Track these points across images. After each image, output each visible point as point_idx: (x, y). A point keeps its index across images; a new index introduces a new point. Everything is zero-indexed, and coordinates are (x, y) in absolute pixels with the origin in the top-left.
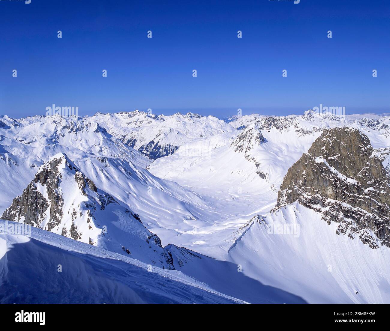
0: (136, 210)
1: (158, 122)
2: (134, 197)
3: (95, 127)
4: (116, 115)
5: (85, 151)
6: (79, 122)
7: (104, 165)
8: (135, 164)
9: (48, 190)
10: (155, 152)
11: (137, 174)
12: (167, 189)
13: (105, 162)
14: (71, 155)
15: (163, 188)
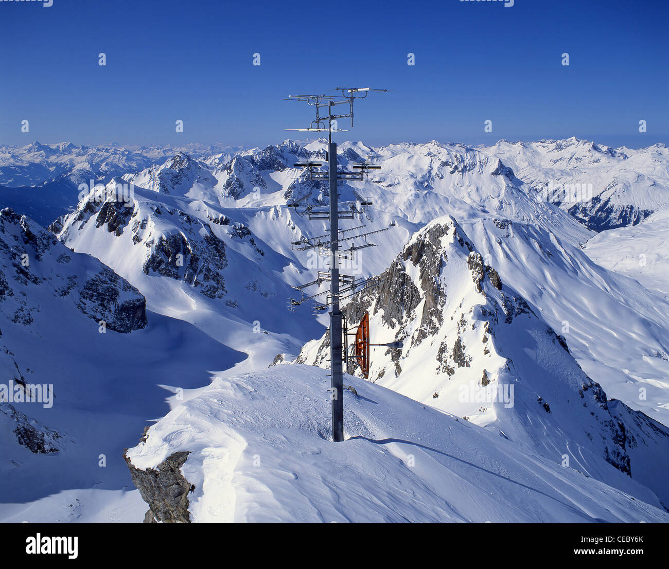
0: (552, 320)
1: (613, 162)
2: (551, 296)
3: (494, 166)
4: (534, 145)
5: (475, 205)
6: (469, 156)
7: (505, 234)
8: (559, 236)
9: (423, 274)
10: (601, 218)
11: (561, 257)
12: (616, 292)
13: (507, 228)
14: (451, 210)
15: (608, 289)
